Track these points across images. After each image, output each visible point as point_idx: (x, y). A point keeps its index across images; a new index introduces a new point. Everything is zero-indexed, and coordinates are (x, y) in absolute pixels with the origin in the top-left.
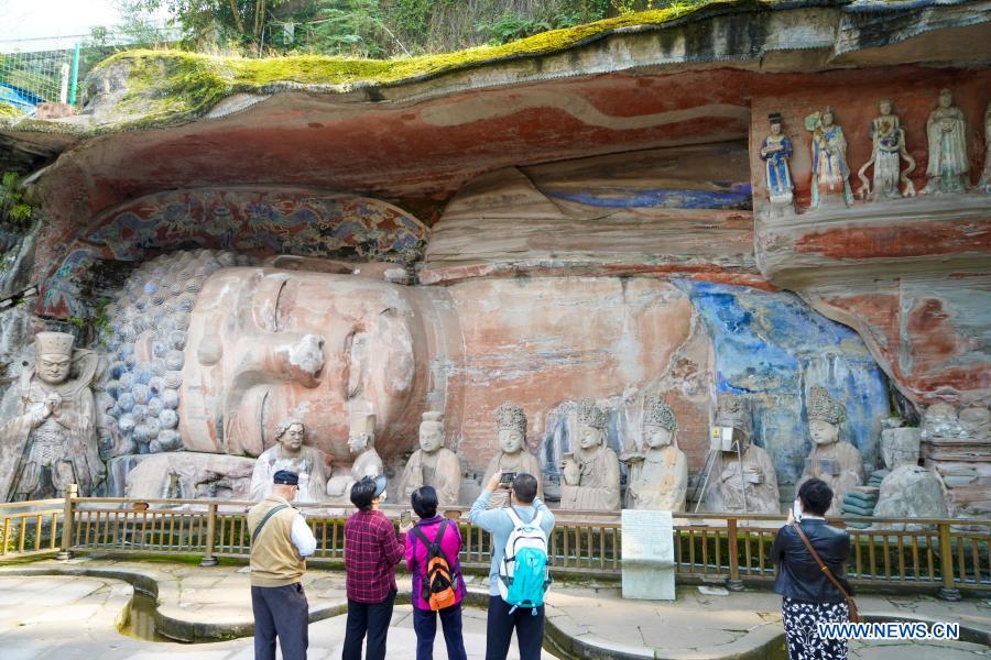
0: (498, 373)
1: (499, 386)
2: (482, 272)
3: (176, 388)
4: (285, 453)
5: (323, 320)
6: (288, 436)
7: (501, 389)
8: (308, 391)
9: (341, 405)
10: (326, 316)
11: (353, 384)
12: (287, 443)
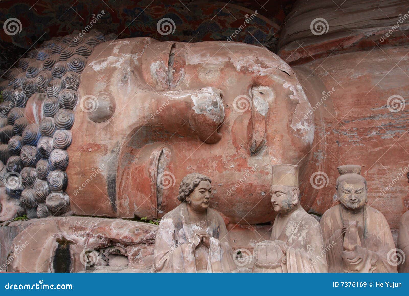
0: (374, 133)
1: (375, 146)
2: (347, 44)
3: (65, 148)
4: (192, 214)
5: (218, 74)
6: (197, 194)
7: (378, 149)
8: (207, 147)
9: (245, 160)
10: (222, 70)
11: (258, 137)
12: (195, 203)
